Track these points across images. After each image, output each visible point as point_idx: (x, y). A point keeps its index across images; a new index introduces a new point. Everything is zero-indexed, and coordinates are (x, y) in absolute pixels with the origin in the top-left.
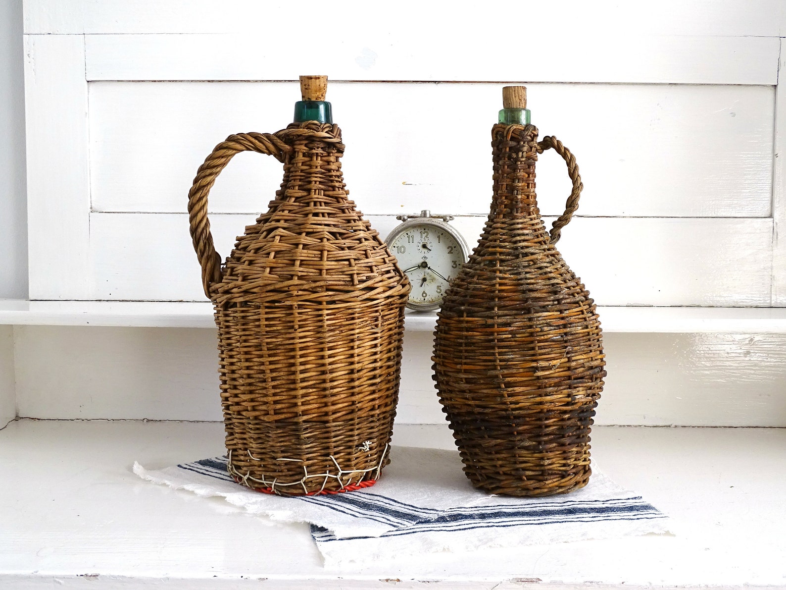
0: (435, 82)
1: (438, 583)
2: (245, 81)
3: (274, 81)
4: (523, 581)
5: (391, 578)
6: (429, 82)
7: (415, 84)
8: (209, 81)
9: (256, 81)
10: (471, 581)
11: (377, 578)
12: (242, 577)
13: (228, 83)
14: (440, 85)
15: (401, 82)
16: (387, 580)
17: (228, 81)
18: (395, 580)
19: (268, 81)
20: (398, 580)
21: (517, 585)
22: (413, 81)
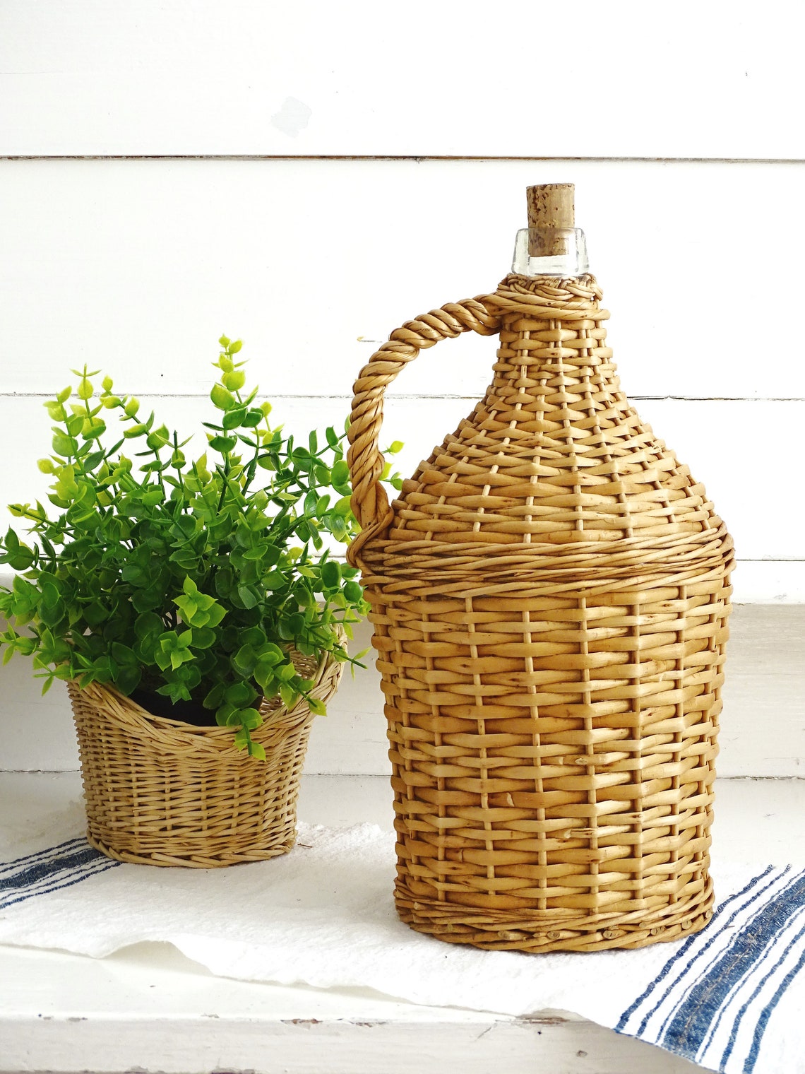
0: (415, 158)
1: (385, 1026)
2: (74, 157)
3: (127, 157)
4: (534, 1023)
5: (302, 1018)
6: (404, 158)
7: (379, 162)
8: (10, 158)
9: (95, 158)
10: (443, 1023)
11: (278, 1017)
12: (40, 1016)
13: (44, 162)
14: (424, 164)
15: (354, 158)
16: (295, 1022)
17: (44, 157)
18: (308, 1021)
19: (116, 157)
20: (315, 1021)
21: (523, 1029)
22: (377, 157)
